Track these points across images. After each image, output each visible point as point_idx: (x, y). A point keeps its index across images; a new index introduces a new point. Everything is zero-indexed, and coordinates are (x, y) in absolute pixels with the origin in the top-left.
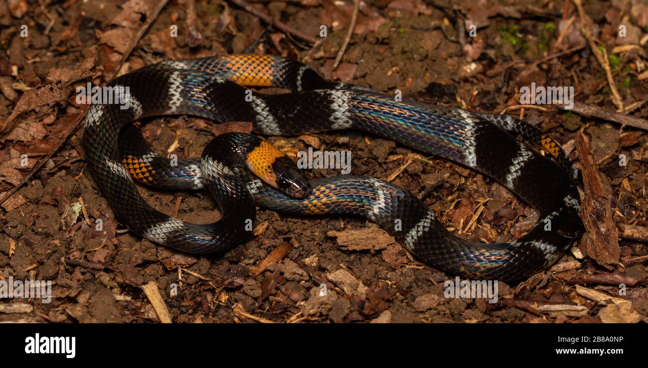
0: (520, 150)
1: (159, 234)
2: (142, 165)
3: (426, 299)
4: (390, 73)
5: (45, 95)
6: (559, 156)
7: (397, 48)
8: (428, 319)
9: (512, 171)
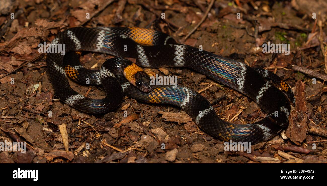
0: (266, 84)
1: (71, 101)
2: (74, 70)
3: (198, 146)
4: (213, 45)
5: (33, 32)
6: (288, 91)
7: (220, 35)
8: (197, 156)
9: (259, 94)
